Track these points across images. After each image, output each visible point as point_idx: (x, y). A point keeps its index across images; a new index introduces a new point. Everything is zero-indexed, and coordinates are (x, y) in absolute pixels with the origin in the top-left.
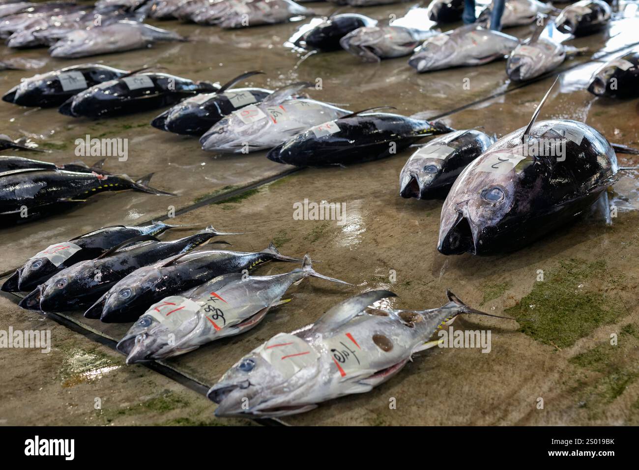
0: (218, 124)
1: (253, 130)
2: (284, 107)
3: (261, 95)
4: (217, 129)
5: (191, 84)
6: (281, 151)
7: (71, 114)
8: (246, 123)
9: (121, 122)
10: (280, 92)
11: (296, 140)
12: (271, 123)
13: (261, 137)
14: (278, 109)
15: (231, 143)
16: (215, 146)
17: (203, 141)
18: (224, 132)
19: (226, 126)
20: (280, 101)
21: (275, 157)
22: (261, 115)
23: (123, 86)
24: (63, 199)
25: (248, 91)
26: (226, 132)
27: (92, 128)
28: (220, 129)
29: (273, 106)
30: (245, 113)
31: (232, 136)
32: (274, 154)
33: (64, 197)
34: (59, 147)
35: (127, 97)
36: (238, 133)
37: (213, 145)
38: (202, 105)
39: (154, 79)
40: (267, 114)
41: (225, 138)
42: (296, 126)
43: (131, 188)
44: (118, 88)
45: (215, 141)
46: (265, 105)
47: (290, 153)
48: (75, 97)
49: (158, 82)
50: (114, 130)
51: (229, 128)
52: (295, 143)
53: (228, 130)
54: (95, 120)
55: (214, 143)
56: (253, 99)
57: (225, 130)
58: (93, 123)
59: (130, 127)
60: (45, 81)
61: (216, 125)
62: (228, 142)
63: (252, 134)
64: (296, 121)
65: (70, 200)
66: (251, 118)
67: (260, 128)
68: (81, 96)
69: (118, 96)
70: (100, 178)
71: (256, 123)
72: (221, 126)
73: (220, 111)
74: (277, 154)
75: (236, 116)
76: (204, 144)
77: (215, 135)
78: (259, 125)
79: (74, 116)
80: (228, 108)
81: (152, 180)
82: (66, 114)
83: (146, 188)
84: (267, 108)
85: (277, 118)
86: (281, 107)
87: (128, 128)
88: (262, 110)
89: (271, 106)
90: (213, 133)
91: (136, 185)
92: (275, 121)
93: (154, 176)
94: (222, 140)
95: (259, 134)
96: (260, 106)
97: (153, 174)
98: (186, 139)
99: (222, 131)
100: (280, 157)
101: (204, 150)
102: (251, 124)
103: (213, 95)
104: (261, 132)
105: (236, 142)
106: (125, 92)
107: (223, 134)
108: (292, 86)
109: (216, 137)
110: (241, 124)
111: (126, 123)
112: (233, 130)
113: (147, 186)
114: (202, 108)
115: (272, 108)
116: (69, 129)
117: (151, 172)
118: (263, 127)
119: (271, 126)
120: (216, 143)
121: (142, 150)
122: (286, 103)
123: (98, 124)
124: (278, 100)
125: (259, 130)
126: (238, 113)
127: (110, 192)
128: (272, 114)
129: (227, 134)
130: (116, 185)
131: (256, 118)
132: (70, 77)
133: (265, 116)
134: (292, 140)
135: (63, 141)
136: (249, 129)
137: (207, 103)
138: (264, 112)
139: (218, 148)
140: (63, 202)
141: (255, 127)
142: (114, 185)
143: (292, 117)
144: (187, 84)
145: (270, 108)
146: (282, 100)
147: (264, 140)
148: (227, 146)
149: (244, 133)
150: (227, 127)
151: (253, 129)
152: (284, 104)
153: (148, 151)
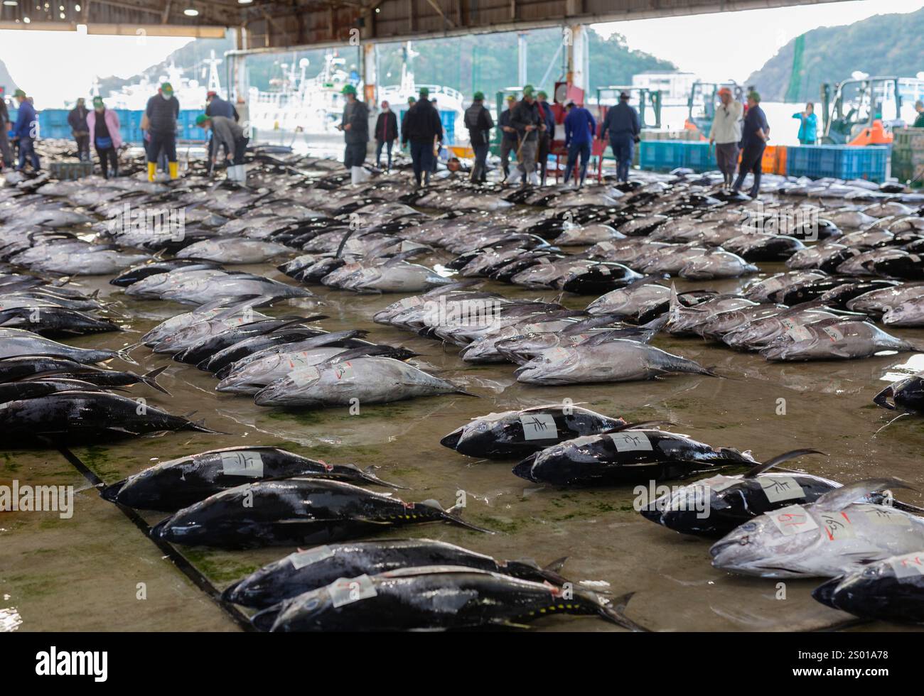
0: (740, 527)
1: (794, 547)
2: (847, 515)
3: (813, 487)
4: (738, 537)
5: (708, 450)
6: (838, 590)
7: (529, 478)
8: (784, 534)
9: (598, 499)
10: (846, 490)
11: (863, 575)
12: (825, 537)
13: (805, 558)
14: (837, 517)
15: (758, 562)
16: (731, 563)
17: (715, 551)
18: (748, 542)
19: (753, 533)
20: (843, 505)
21: (825, 597)
22: (810, 523)
23: (608, 445)
24: (497, 620)
25: (794, 478)
26: (752, 543)
27: (556, 502)
28: (744, 538)
29: (830, 511)
30: (786, 518)
31: (760, 551)
32: (824, 593)
33: (499, 617)
34: (505, 528)
35: (610, 463)
36: (771, 548)
37: (729, 561)
38: (720, 493)
39: (654, 439)
40: (819, 523)
41: (749, 552)
42: (864, 548)
43: (597, 614)
44: (600, 448)
45: (734, 555)
46: (817, 507)
47: (850, 595)
48: (538, 453)
49: (660, 444)
50: (587, 510)
51: (758, 538)
52: (861, 580)
53: (755, 540)
54: (562, 489)
55: (732, 559)
56: (799, 492)
57: (751, 540)
58: (558, 495)
59: (610, 508)
60: (501, 423)
61: (737, 530)
62: (753, 561)
63: (793, 551)
64: (866, 540)
65: (507, 622)
66: (794, 527)
67: (805, 544)
68: (548, 453)
69: (599, 459)
70: (554, 592)
71: (800, 537)
72: (746, 533)
73: (746, 506)
74: (830, 593)
75: (771, 520)
76: (716, 558)
77: (735, 546)
78: (806, 539)
79: (533, 481)
80: (760, 504)
81: (630, 603)
82: (523, 476)
83: (619, 617)
84: (821, 514)
85: (835, 532)
86: (844, 515)
87: (607, 510)
88: (813, 515)
89: (827, 511)
90: (732, 543)
91: (605, 610)
92: (831, 537)
93: (633, 598)
94: (743, 555)
95: (803, 554)
96: (809, 509)
97: (633, 593)
98: (690, 541)
99: (745, 541)
100: (833, 599)
101: (714, 566)
102: (793, 537)
103: (738, 479)
104: (807, 550)
105: (765, 562)
106: (611, 454)
107: (747, 546)
108: (864, 483)
109: (735, 550)
110: (777, 535)
111: (605, 502)
112: (764, 543)
113: (621, 615)
114: (721, 496)
115: (829, 514)
116: (524, 500)
117: (630, 591)
118: (812, 543)
119: (825, 544)
120: (735, 558)
121: (621, 550)
122: (852, 509)
123: (565, 497)
124: (838, 503)
125: (805, 548)
126: (773, 516)
127: (566, 616)
128: (827, 525)
129: (753, 547)
130: (577, 606)
131: (801, 528)
132: (537, 421)
133: (817, 526)
134: (855, 574)
135: (512, 518)
136: (789, 543)
137: (728, 492)
138: (816, 520)
139: (736, 567)
140: (497, 625)
141: (798, 542)
142: (573, 606)
143: (859, 534)
144: (701, 450)
145: (824, 514)
146: (846, 504)
147: (811, 563)
148: (750, 566)
149: (780, 549)
150: (755, 535)
151: (794, 544)
152: (849, 510)
153: (631, 554)
